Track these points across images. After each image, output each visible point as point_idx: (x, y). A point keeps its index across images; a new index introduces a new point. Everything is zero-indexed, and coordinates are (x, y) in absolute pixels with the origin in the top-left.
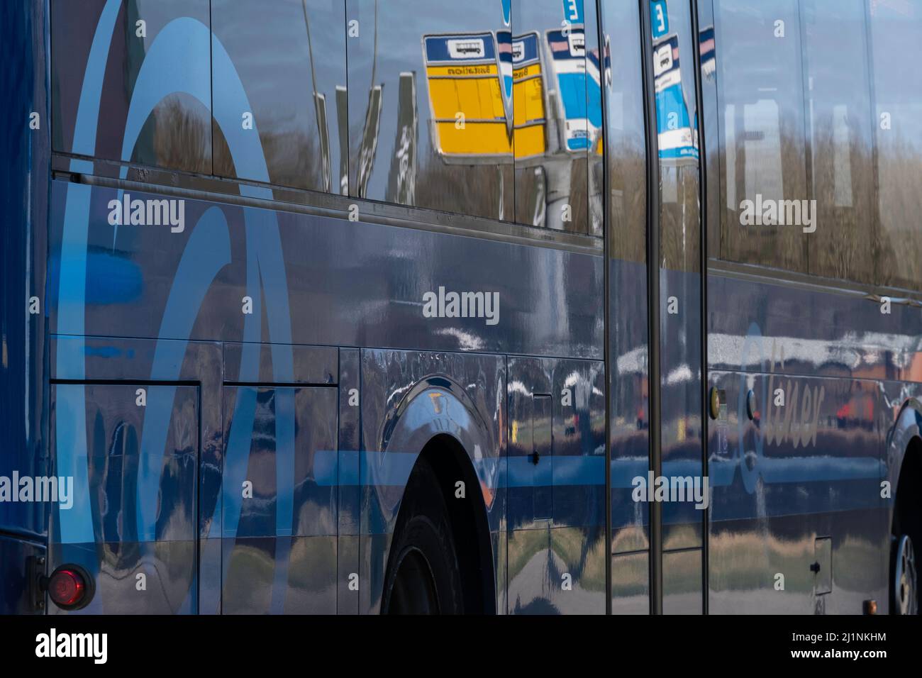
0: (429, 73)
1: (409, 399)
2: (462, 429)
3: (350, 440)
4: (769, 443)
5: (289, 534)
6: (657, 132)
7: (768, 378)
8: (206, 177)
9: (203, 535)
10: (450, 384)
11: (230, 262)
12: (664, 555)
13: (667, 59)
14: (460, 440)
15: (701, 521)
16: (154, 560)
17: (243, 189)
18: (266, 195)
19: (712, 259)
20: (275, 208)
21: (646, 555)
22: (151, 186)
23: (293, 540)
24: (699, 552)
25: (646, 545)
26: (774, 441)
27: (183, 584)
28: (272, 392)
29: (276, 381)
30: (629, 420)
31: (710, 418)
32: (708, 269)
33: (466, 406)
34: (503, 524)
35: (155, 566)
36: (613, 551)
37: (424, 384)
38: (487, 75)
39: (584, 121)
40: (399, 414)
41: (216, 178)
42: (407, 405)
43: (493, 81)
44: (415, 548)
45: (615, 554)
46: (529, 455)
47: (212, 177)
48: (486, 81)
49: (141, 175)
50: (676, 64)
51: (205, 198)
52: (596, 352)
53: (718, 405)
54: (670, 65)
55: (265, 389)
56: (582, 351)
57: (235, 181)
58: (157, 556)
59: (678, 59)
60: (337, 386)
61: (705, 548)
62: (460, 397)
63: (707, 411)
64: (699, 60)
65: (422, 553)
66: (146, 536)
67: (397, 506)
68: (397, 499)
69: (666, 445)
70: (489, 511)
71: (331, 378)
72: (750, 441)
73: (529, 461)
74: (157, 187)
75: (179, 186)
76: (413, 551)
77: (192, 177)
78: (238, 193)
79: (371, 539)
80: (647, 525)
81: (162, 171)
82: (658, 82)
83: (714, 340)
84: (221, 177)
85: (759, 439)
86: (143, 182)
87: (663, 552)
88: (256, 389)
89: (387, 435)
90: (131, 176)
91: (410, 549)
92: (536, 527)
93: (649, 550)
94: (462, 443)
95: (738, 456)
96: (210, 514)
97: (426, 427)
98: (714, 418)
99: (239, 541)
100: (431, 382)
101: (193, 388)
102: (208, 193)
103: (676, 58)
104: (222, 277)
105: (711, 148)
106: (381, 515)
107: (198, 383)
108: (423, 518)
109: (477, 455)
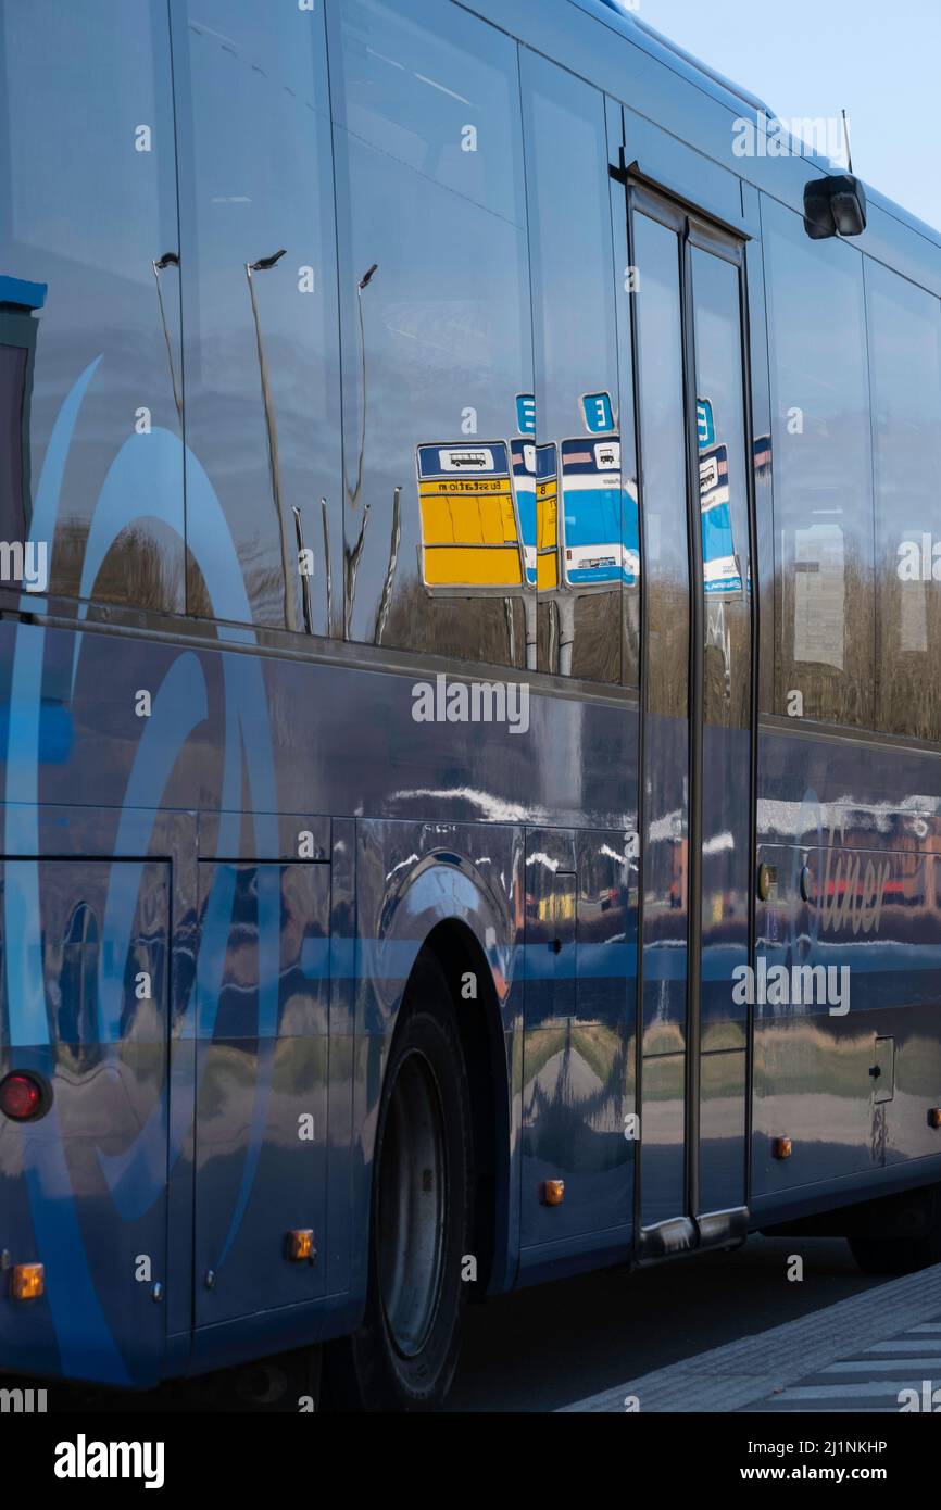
0: (421, 489)
1: (413, 876)
2: (470, 910)
3: (343, 922)
4: (825, 928)
5: (274, 1035)
6: (703, 560)
7: (825, 852)
8: (179, 617)
9: (174, 1034)
10: (460, 860)
11: (206, 717)
12: (702, 1058)
13: (712, 475)
14: (467, 921)
15: (745, 1019)
16: (118, 1064)
17: (221, 630)
18: (248, 638)
19: (764, 714)
20: (257, 653)
21: (682, 1058)
22: (114, 627)
23: (277, 1038)
24: (744, 1053)
25: (683, 1047)
26: (831, 927)
27: (152, 1088)
28: (253, 871)
29: (259, 857)
30: (659, 897)
31: (758, 901)
32: (760, 725)
33: (477, 886)
34: (519, 1021)
35: (119, 1072)
36: (644, 1054)
37: (430, 860)
38: (497, 491)
39: (617, 547)
40: (400, 895)
41: (190, 618)
42: (411, 884)
43: (503, 499)
44: (416, 1050)
45: (646, 1057)
46: (550, 943)
47: (185, 618)
48: (496, 498)
49: (103, 615)
50: (723, 480)
51: (178, 642)
52: (629, 823)
53: (767, 884)
54: (715, 481)
55: (246, 867)
56: (612, 822)
57: (212, 622)
58: (121, 1057)
59: (726, 474)
60: (329, 862)
61: (749, 1050)
62: (471, 875)
63: (755, 890)
64: (751, 472)
65: (424, 1056)
66: (107, 1037)
67: (397, 1001)
68: (398, 991)
69: (707, 925)
70: (503, 1006)
71: (323, 852)
72: (804, 923)
73: (550, 949)
74: (122, 629)
75: (148, 628)
76: (415, 1054)
77: (162, 618)
78: (214, 635)
79: (368, 1039)
80: (684, 1023)
81: (127, 609)
82: (704, 500)
83: (764, 805)
84: (196, 617)
85: (813, 924)
86: (105, 622)
87: (701, 1054)
88: (235, 866)
89: (386, 923)
90: (90, 617)
91: (410, 1052)
92: (555, 1026)
93: (685, 1053)
94: (471, 927)
95: (789, 941)
96: (183, 1009)
97: (429, 912)
98: (762, 899)
99: (215, 1042)
100: (439, 857)
101: (162, 866)
102: (182, 637)
103: (722, 472)
104: (196, 735)
105: (765, 577)
106: (378, 1012)
107: (168, 859)
108: (425, 1015)
109: (490, 938)
